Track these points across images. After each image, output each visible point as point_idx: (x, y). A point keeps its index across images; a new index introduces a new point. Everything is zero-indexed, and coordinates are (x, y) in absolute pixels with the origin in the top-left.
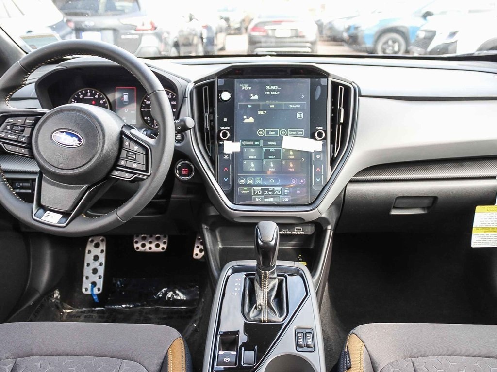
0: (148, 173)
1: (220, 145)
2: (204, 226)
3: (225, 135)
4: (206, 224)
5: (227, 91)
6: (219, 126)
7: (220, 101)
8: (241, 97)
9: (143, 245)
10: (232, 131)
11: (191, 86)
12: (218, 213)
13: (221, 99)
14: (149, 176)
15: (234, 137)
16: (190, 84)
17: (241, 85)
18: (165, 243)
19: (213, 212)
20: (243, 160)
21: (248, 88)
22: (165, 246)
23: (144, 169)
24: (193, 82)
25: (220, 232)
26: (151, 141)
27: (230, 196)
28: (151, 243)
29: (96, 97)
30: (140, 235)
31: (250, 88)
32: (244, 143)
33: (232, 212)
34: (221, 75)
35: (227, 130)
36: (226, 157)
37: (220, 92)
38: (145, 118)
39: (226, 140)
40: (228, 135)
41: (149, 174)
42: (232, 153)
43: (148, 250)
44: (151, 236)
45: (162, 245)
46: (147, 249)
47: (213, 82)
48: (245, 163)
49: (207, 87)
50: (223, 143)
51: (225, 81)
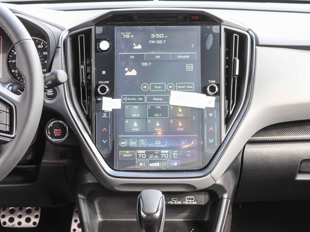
0: (12, 134)
1: (98, 102)
2: (80, 196)
3: (103, 89)
4: (82, 194)
5: (106, 40)
6: (98, 79)
7: (98, 50)
8: (123, 47)
9: (11, 220)
10: (111, 86)
11: (65, 35)
12: (97, 181)
13: (100, 49)
14: (13, 138)
15: (114, 92)
16: (64, 32)
17: (122, 33)
18: (36, 217)
19: (90, 179)
20: (124, 119)
21: (130, 37)
22: (37, 220)
23: (8, 130)
24: (67, 30)
26: (16, 98)
27: (110, 160)
28: (20, 216)
30: (7, 208)
31: (132, 36)
32: (126, 99)
33: (112, 180)
34: (98, 22)
35: (106, 84)
36: (105, 116)
37: (98, 41)
38: (13, 71)
39: (105, 96)
40: (108, 90)
41: (13, 136)
42: (111, 110)
43: (17, 226)
44: (21, 209)
45: (33, 220)
46: (15, 224)
47: (91, 30)
48: (127, 122)
49: (84, 35)
50: (101, 99)
51: (103, 29)
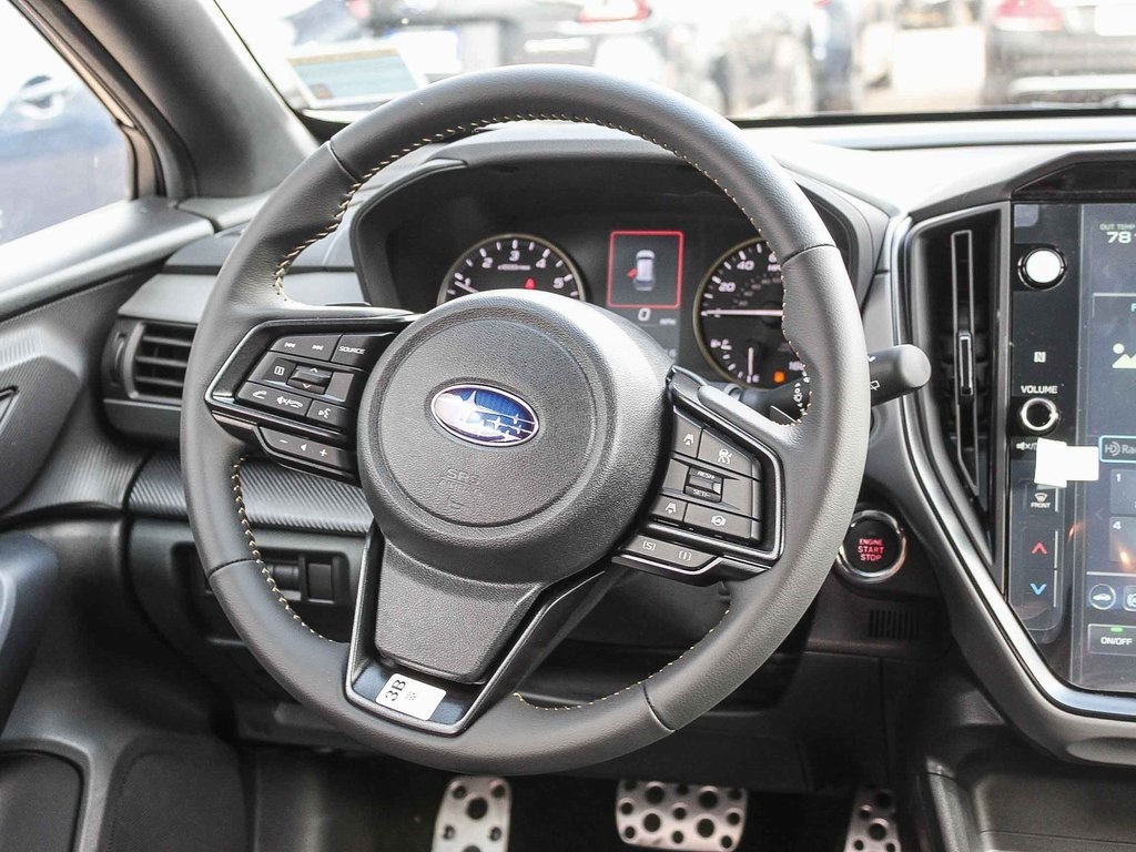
0: (771, 550)
1: (1015, 454)
2: (936, 768)
3: (1039, 414)
4: (940, 758)
5: (1051, 248)
6: (1017, 379)
7: (1022, 284)
8: (1107, 272)
9: (652, 823)
10: (1066, 402)
11: (899, 229)
12: (1001, 720)
13: (1026, 276)
14: (772, 563)
15: (1074, 425)
16: (895, 222)
17: (1104, 227)
18: (733, 819)
19: (974, 711)
20: (1108, 515)
21: (1133, 239)
22: (735, 833)
23: (754, 535)
24: (904, 213)
25: (991, 796)
26: (782, 433)
27: (1055, 652)
28: (680, 814)
29: (541, 264)
30: (640, 783)
32: (1115, 449)
33: (1062, 719)
34: (1025, 188)
35: (1047, 396)
36: (1041, 502)
37: (1022, 250)
38: (714, 344)
39: (1044, 434)
40: (1054, 416)
41: (773, 556)
42: (1064, 485)
43: (669, 844)
44: (683, 791)
45: (723, 829)
46: (664, 835)
47: (996, 215)
48: (1119, 527)
49: (970, 232)
50: (1028, 446)
51: (1041, 213)
